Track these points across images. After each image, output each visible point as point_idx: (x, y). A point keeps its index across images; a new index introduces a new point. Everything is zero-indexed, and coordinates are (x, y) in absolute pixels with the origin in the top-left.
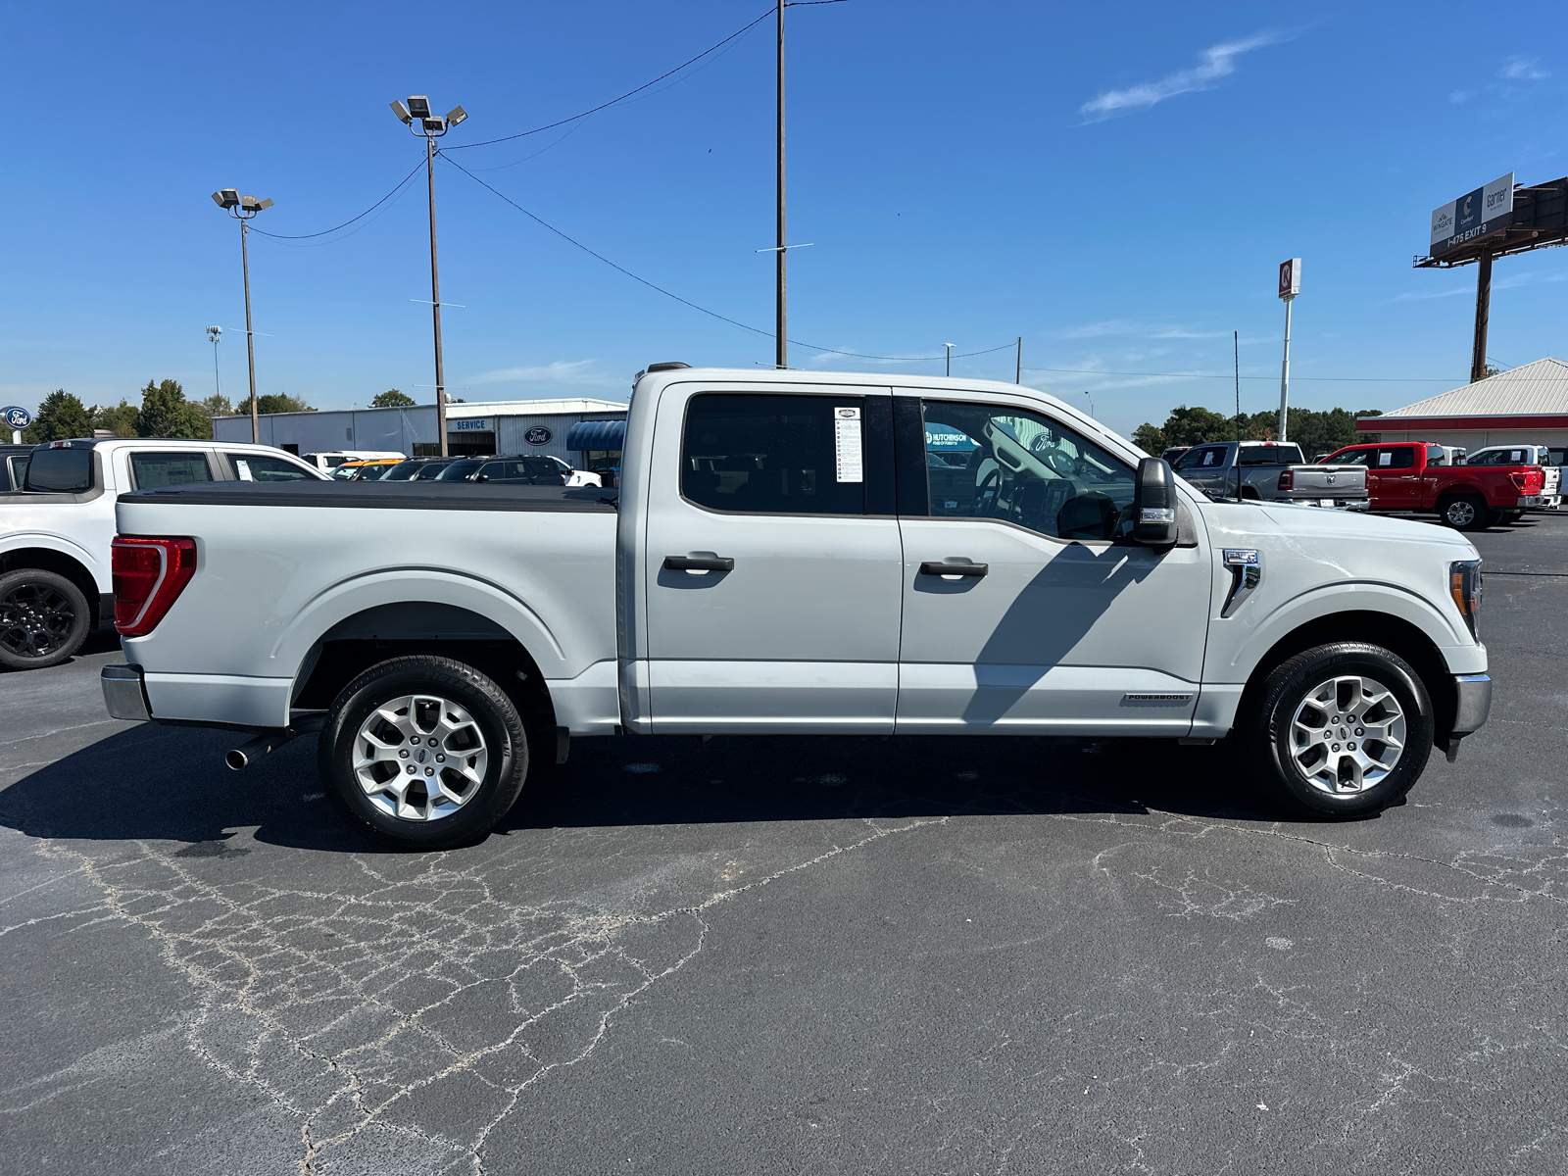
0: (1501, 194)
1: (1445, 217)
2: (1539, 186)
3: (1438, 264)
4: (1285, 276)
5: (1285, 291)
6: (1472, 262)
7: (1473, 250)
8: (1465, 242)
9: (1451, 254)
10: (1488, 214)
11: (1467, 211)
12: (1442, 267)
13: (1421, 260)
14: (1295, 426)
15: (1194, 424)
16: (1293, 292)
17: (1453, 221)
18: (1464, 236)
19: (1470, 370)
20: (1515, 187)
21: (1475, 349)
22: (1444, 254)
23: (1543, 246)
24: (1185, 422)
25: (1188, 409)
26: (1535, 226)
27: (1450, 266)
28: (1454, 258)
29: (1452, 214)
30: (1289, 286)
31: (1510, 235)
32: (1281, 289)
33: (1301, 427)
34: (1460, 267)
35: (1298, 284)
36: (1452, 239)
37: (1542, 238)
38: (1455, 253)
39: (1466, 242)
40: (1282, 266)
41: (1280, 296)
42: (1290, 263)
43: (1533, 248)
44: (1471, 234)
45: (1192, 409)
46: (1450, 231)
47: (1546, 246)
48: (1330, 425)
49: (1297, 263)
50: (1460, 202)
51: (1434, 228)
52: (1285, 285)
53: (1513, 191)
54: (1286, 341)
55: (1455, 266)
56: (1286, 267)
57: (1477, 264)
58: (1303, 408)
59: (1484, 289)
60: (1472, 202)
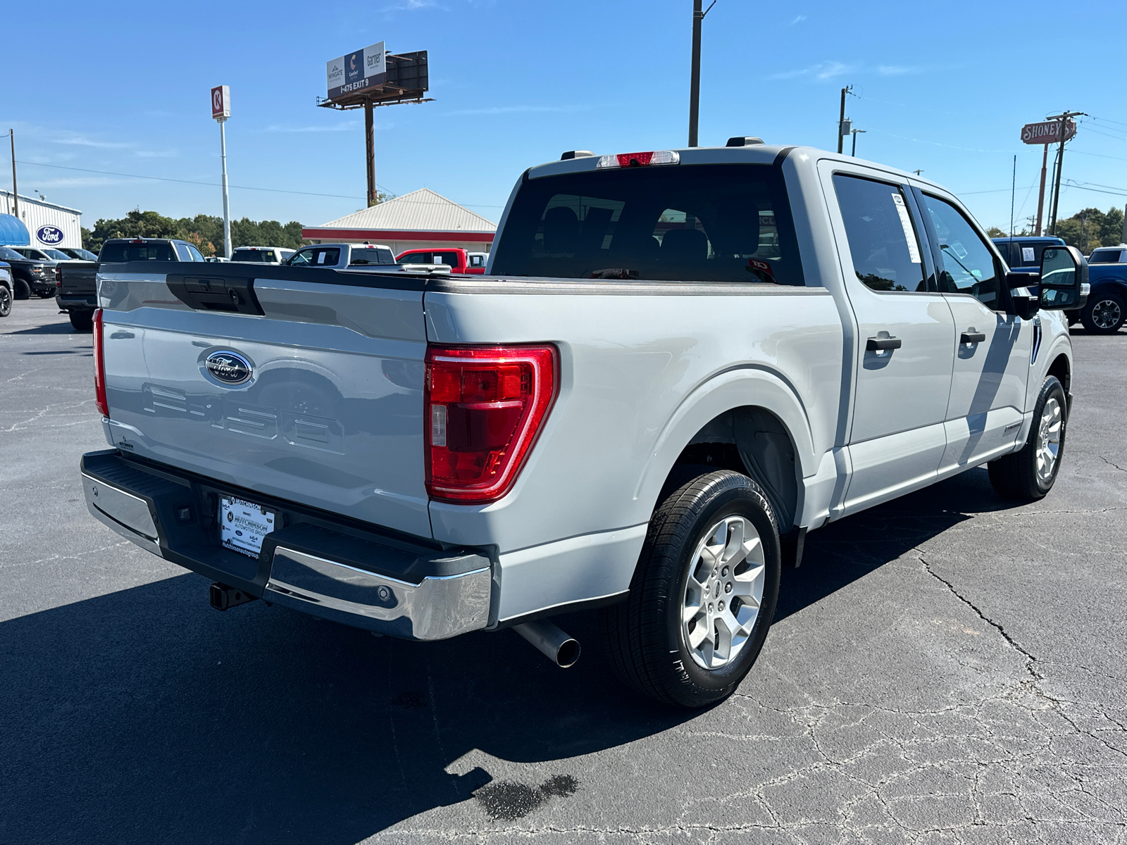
0: (377, 57)
1: (337, 69)
2: (399, 55)
3: (335, 106)
4: (217, 100)
5: (218, 112)
6: (358, 107)
7: (359, 99)
8: (353, 91)
9: (344, 100)
10: (369, 72)
11: (353, 66)
12: (337, 109)
13: (323, 101)
14: (212, 232)
15: (150, 227)
16: (225, 115)
17: (343, 72)
18: (352, 86)
19: (367, 194)
20: (387, 52)
21: (368, 177)
22: (339, 99)
23: (405, 102)
24: (141, 223)
25: (141, 212)
26: (400, 85)
27: (343, 109)
28: (346, 102)
29: (342, 67)
30: (222, 109)
31: (385, 91)
32: (214, 111)
33: (218, 233)
34: (349, 110)
35: (229, 108)
36: (343, 87)
37: (406, 96)
38: (348, 98)
39: (356, 91)
40: (213, 91)
41: (214, 117)
42: (220, 89)
43: (399, 103)
44: (357, 85)
45: (145, 213)
46: (341, 81)
47: (407, 103)
48: (241, 232)
49: (226, 89)
50: (348, 58)
51: (330, 77)
52: (218, 108)
53: (385, 56)
54: (223, 157)
55: (347, 109)
56: (217, 92)
57: (363, 110)
58: (217, 217)
59: (370, 130)
60: (355, 61)
